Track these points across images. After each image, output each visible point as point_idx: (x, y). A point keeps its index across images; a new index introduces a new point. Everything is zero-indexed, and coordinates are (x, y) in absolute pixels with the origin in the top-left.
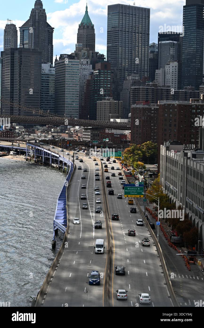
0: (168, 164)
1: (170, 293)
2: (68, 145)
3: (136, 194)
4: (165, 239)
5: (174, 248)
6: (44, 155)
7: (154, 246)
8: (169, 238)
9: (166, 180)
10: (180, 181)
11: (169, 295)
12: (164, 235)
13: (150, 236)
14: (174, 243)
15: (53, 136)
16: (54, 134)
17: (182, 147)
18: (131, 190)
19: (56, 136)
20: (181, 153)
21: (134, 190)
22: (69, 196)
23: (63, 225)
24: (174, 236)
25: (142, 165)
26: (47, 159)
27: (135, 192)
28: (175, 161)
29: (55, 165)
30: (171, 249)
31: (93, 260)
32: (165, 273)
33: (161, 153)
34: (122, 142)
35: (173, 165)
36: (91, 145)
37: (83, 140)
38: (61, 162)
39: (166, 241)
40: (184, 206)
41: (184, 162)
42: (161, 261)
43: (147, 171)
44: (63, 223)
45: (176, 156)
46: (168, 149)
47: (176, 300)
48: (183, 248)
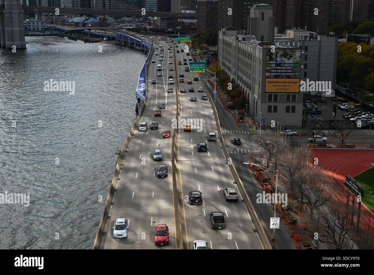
0: (224, 46)
1: (222, 145)
2: (148, 32)
3: (199, 70)
4: (222, 103)
5: (228, 110)
6: (130, 41)
7: (212, 109)
8: (225, 103)
9: (223, 59)
10: (233, 59)
11: (221, 146)
12: (221, 101)
13: (209, 102)
14: (228, 107)
15: (137, 25)
16: (137, 24)
17: (236, 32)
18: (195, 67)
19: (140, 25)
20: (233, 37)
21: (198, 67)
22: (149, 72)
23: (143, 95)
24: (228, 101)
25: (206, 47)
26: (133, 44)
27: (199, 68)
28: (230, 44)
29: (138, 48)
30: (226, 111)
31: (165, 121)
32: (219, 130)
33: (219, 38)
34: (191, 29)
35: (228, 47)
36: (166, 32)
37: (160, 28)
38: (143, 45)
39: (222, 105)
40: (236, 78)
41: (236, 44)
42: (216, 121)
43: (210, 51)
44: (143, 94)
45: (230, 39)
46: (224, 34)
47: (226, 149)
48: (235, 110)
